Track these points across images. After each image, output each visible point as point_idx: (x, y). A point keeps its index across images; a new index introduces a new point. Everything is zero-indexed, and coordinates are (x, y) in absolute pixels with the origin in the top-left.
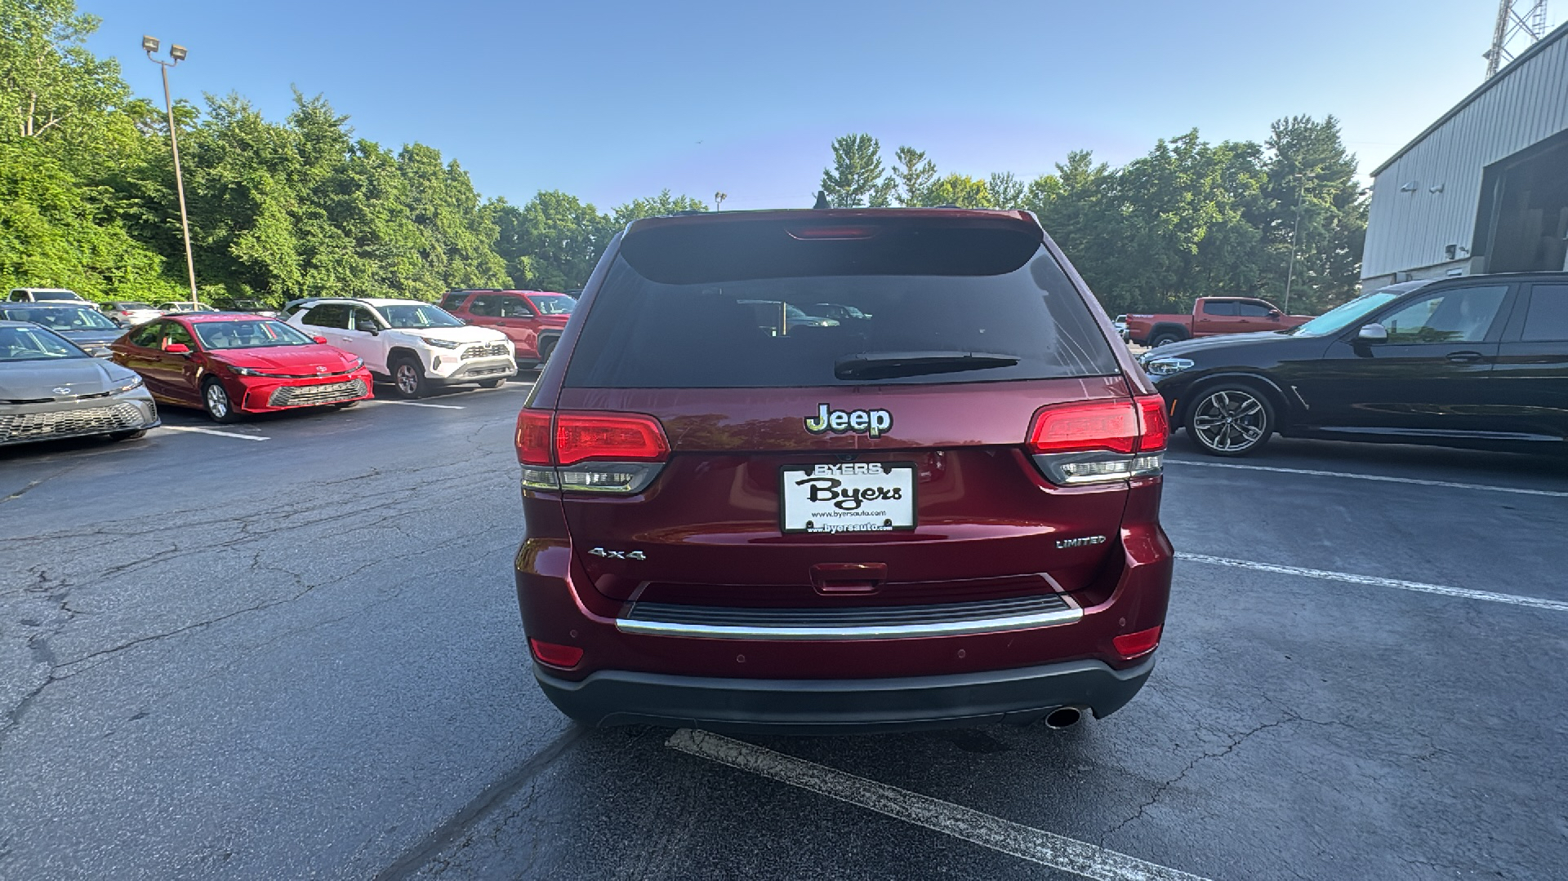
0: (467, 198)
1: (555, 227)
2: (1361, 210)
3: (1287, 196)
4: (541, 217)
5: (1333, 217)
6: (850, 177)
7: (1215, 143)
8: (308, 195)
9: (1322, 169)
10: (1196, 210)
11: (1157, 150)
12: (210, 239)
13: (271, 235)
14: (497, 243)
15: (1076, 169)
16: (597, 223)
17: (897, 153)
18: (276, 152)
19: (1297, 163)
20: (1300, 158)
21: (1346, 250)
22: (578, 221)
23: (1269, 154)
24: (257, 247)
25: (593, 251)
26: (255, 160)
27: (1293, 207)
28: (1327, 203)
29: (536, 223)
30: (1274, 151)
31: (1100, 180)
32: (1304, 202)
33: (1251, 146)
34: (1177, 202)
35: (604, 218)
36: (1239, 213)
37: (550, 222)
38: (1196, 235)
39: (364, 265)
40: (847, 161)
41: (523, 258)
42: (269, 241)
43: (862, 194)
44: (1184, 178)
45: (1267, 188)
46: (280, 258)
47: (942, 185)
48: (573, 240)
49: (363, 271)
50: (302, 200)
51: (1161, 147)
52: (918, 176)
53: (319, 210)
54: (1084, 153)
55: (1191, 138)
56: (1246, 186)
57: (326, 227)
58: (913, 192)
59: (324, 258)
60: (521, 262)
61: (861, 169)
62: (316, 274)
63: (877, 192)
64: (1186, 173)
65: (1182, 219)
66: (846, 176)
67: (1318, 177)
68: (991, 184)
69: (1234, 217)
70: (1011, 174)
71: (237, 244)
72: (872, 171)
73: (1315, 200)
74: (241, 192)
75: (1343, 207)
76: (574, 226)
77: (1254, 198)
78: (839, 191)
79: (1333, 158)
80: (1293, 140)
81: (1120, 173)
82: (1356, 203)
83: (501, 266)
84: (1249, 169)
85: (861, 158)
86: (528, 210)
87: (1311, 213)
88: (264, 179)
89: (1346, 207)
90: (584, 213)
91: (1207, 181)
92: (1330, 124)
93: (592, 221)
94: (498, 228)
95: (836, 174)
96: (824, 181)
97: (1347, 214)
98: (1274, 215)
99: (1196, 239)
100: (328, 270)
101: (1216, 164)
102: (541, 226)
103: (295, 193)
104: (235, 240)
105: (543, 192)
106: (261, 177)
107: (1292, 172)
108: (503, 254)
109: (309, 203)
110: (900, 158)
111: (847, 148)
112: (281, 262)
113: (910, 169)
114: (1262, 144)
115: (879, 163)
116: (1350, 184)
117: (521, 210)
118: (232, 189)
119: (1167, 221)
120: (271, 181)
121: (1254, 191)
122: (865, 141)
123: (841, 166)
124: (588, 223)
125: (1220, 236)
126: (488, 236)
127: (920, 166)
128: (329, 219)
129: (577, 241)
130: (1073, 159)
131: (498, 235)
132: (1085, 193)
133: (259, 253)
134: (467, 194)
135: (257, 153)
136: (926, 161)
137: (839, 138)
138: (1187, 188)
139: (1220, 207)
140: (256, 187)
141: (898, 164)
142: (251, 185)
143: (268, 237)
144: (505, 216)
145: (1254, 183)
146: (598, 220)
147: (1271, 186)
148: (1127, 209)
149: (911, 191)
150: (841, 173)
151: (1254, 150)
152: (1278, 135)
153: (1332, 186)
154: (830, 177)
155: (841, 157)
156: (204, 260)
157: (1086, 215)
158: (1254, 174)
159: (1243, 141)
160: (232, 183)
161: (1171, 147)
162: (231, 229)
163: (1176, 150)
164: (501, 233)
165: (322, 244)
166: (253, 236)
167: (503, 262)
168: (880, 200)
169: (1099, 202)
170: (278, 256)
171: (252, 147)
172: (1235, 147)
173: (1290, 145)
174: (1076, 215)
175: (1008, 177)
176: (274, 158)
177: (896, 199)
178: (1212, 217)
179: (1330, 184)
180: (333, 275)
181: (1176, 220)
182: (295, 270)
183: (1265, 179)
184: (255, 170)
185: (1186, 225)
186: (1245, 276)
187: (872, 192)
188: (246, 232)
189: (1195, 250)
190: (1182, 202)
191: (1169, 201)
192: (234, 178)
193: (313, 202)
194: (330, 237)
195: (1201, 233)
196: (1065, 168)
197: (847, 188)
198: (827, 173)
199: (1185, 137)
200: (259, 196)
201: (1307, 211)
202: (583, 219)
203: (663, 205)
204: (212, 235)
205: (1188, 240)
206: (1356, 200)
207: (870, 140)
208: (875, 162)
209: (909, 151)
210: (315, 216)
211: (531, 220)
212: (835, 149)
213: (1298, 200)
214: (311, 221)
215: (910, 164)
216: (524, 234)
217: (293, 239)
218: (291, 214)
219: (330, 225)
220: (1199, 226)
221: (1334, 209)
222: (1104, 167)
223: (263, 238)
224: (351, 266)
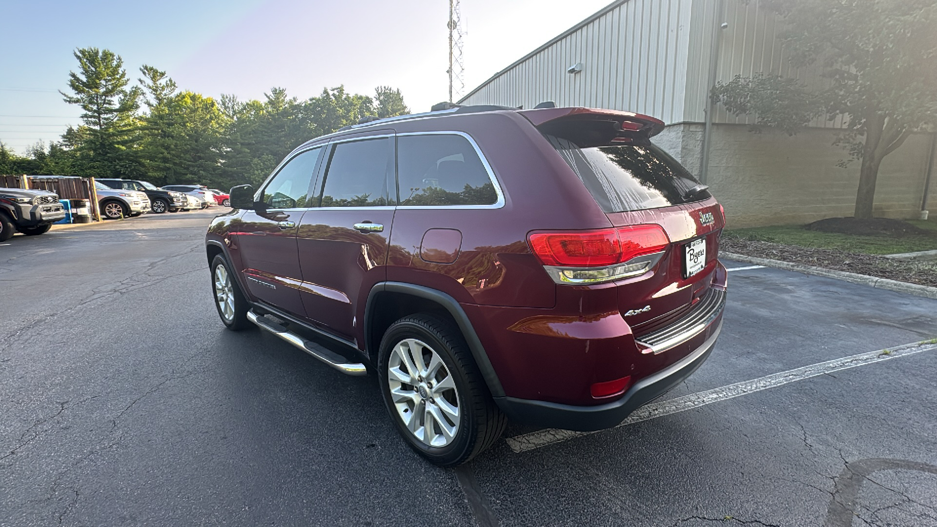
6: (97, 81)
7: (352, 94)
11: (324, 93)
15: (278, 99)
17: (141, 69)
20: (390, 107)
23: (376, 104)
30: (378, 102)
31: (293, 107)
33: (367, 98)
40: (93, 69)
43: (112, 96)
44: (341, 111)
47: (184, 97)
51: (326, 92)
52: (163, 89)
54: (281, 89)
55: (341, 90)
58: (160, 100)
61: (108, 76)
63: (125, 96)
64: (341, 109)
66: (93, 80)
68: (222, 100)
70: (235, 96)
72: (119, 79)
78: (88, 91)
80: (385, 98)
81: (303, 105)
84: (368, 109)
85: (106, 67)
91: (351, 114)
92: (399, 93)
95: (83, 78)
96: (71, 81)
101: (354, 106)
110: (144, 73)
111: (90, 58)
113: (155, 82)
114: (373, 98)
115: (123, 75)
122: (107, 56)
123: (86, 71)
127: (163, 82)
130: (275, 91)
132: (285, 113)
136: (168, 79)
137: (81, 49)
138: (343, 117)
141: (143, 77)
149: (157, 98)
150: (88, 77)
151: (368, 100)
152: (379, 94)
154: (76, 79)
155: (86, 64)
157: (288, 127)
159: (364, 95)
161: (331, 93)
163: (334, 95)
168: (130, 103)
169: (294, 120)
172: (361, 98)
173: (384, 100)
174: (282, 127)
175: (233, 98)
177: (145, 103)
187: (121, 95)
196: (271, 98)
197: (96, 90)
198: (73, 75)
199: (338, 88)
207: (112, 55)
208: (120, 72)
209: (151, 69)
212: (78, 57)
215: (154, 78)
222: (295, 99)
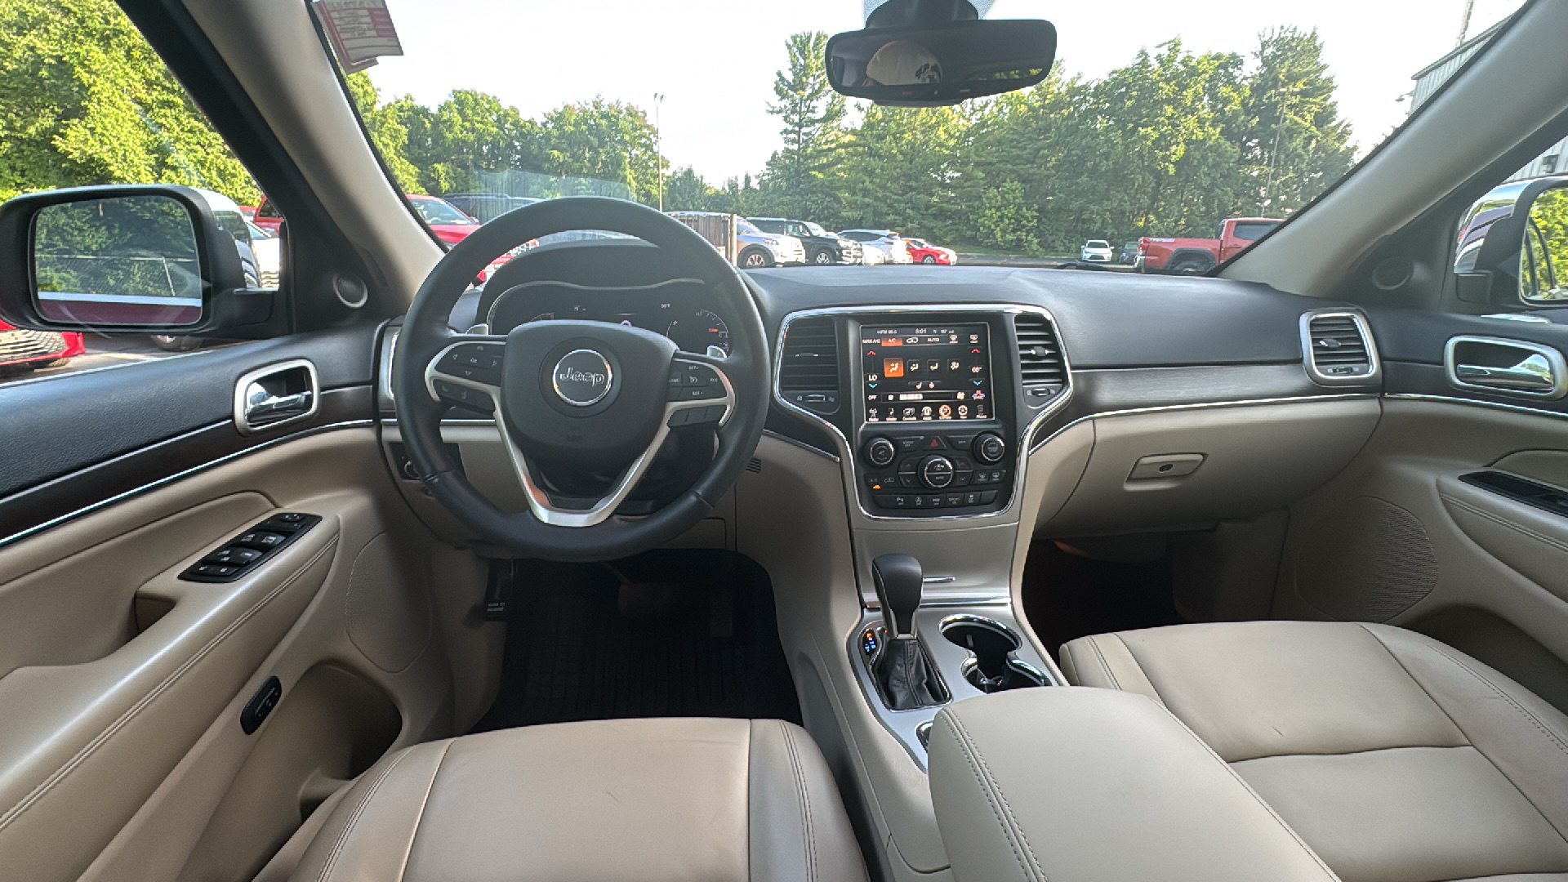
0: (366, 93)
1: (473, 130)
2: (1339, 131)
3: (1269, 114)
4: (457, 118)
5: (1311, 138)
6: (804, 79)
7: (1198, 54)
8: (157, 78)
9: (1305, 84)
10: (1175, 126)
11: (1139, 57)
12: (32, 130)
13: (109, 127)
14: (406, 148)
16: (522, 127)
18: (107, 22)
19: (1281, 76)
20: (1284, 70)
21: (1320, 174)
22: (500, 123)
23: (1251, 67)
24: (91, 141)
25: (519, 160)
26: (80, 30)
27: (1273, 126)
28: (1307, 121)
29: (451, 126)
30: (1257, 62)
31: (1073, 91)
32: (1285, 119)
33: (1233, 56)
34: (1157, 116)
35: (529, 122)
36: (1218, 130)
37: (467, 124)
38: (1174, 154)
39: (234, 168)
40: (802, 61)
41: (436, 165)
42: (107, 134)
43: (817, 100)
44: (1166, 89)
45: (1248, 103)
46: (124, 155)
48: (494, 145)
49: (234, 176)
50: (150, 84)
51: (1143, 54)
53: (171, 97)
55: (1175, 46)
56: (1227, 101)
57: (183, 117)
59: (182, 157)
60: (435, 170)
61: (817, 70)
62: (174, 177)
64: (1168, 84)
65: (1162, 135)
66: (801, 78)
67: (1301, 93)
69: (1214, 135)
71: (62, 135)
73: (1296, 118)
74: (62, 68)
75: (1322, 126)
76: (495, 130)
77: (1235, 114)
78: (792, 96)
79: (1317, 71)
80: (1278, 50)
81: (1094, 85)
82: (1333, 124)
83: (411, 174)
84: (1230, 80)
85: (816, 58)
86: (441, 109)
87: (1291, 132)
88: (91, 54)
89: (1325, 127)
90: (506, 115)
91: (1189, 94)
92: (1313, 37)
93: (515, 124)
94: (404, 130)
95: (789, 77)
96: (776, 83)
97: (1326, 135)
98: (1251, 135)
99: (1173, 158)
100: (189, 173)
101: (1199, 75)
102: (457, 128)
103: (140, 75)
104: (61, 131)
105: (458, 89)
106: (88, 52)
107: (1275, 86)
108: (413, 161)
109: (159, 88)
111: (801, 46)
112: (125, 160)
114: (1247, 54)
116: (1328, 103)
117: (434, 110)
118: (50, 64)
119: (1145, 137)
120: (102, 56)
121: (1235, 106)
122: (822, 38)
123: (794, 66)
124: (512, 127)
125: (1198, 155)
126: (394, 138)
128: (187, 109)
129: (499, 148)
131: (405, 137)
132: (1057, 103)
133: (94, 148)
134: (366, 88)
135: (81, 21)
137: (794, 34)
138: (1169, 101)
139: (1201, 122)
140: (83, 66)
142: (75, 61)
143: (105, 128)
144: (414, 117)
145: (1236, 97)
146: (522, 123)
147: (1252, 101)
148: (1100, 124)
150: (795, 74)
151: (1236, 61)
152: (1264, 44)
153: (1315, 103)
154: (782, 79)
155: (795, 56)
156: (28, 156)
157: (1058, 129)
158: (1237, 88)
160: (52, 57)
161: (1153, 53)
162: (58, 119)
163: (1159, 57)
164: (410, 135)
165: (177, 140)
166: (85, 127)
167: (413, 169)
168: (837, 108)
169: (1071, 115)
170: (121, 154)
171: (75, 13)
172: (1218, 57)
173: (1275, 57)
174: (1047, 130)
176: (105, 30)
178: (1192, 133)
179: (1311, 100)
180: (196, 178)
181: (1155, 135)
182: (143, 171)
183: (1248, 92)
184: (81, 43)
185: (1163, 142)
186: (1219, 200)
187: (829, 98)
188: (76, 121)
189: (1172, 170)
190: (1161, 115)
191: (1147, 116)
192: (54, 51)
193: (164, 88)
194: (190, 131)
195: (1179, 151)
197: (801, 92)
198: (779, 74)
199: (1170, 42)
200: (87, 75)
201: (1288, 130)
202: (506, 122)
203: (596, 108)
204: (33, 124)
205: (1166, 159)
206: (1334, 119)
210: (169, 105)
211: (445, 122)
212: (789, 47)
213: (1279, 118)
214: (163, 111)
216: (438, 138)
217: (141, 132)
218: (139, 102)
219: (189, 117)
220: (1178, 144)
221: (1313, 128)
222: (1081, 76)
223: (99, 130)
224: (219, 168)
